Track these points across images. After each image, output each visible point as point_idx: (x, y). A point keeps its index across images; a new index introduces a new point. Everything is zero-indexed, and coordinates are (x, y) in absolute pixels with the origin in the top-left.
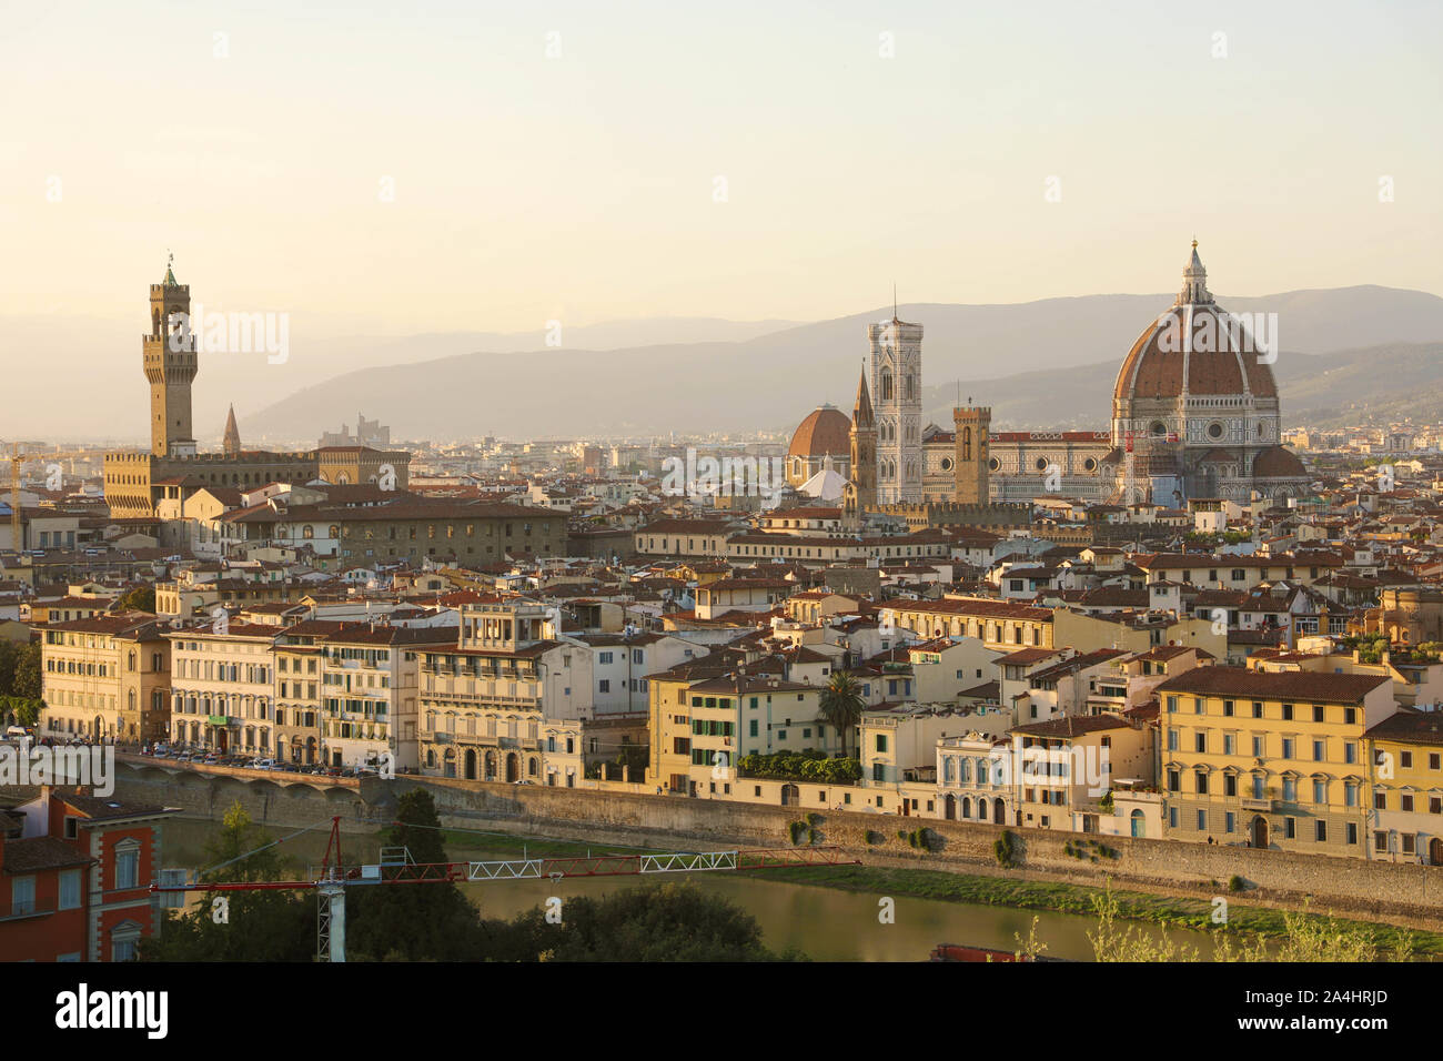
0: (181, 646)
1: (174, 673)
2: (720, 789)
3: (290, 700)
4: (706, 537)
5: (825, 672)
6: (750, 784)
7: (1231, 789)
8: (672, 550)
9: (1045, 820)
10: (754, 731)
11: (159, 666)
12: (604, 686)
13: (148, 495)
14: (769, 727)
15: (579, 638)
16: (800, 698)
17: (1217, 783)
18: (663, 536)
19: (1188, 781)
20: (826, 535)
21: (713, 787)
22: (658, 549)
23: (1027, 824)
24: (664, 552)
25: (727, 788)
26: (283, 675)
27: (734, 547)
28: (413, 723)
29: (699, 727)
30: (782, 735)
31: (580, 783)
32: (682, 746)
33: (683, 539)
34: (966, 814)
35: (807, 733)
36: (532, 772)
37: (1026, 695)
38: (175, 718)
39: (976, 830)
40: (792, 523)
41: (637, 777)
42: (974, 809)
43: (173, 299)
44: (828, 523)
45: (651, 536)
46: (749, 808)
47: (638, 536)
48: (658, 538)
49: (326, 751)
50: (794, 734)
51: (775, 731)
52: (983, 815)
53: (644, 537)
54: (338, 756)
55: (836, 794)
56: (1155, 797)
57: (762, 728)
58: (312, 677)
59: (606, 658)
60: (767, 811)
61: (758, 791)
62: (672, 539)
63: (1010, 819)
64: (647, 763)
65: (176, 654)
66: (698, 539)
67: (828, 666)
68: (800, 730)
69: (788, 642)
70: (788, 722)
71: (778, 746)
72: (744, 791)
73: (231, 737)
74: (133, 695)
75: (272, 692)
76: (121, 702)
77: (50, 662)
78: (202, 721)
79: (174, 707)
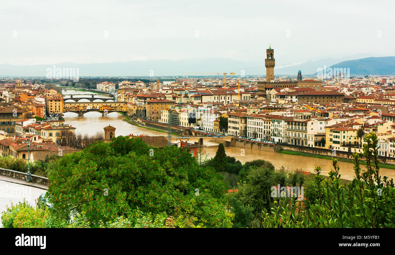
0: (249, 119)
1: (248, 124)
2: (338, 148)
3: (266, 130)
4: (370, 100)
5: (360, 127)
6: (343, 148)
10: (344, 137)
11: (246, 122)
12: (321, 128)
14: (347, 137)
15: (316, 119)
16: (354, 132)
18: (362, 99)
21: (336, 148)
22: (361, 102)
23: (390, 156)
24: (362, 102)
25: (339, 148)
26: (265, 125)
27: (375, 102)
28: (286, 134)
29: (334, 137)
30: (350, 139)
31: (314, 146)
32: (331, 140)
34: (380, 154)
36: (306, 144)
38: (248, 132)
41: (324, 146)
45: (360, 99)
46: (341, 152)
47: (357, 99)
49: (272, 139)
50: (353, 139)
51: (348, 138)
52: (383, 154)
53: (358, 99)
54: (274, 139)
55: (357, 150)
57: (346, 137)
58: (269, 125)
59: (320, 123)
60: (345, 153)
61: (344, 149)
63: (387, 155)
64: (325, 143)
65: (248, 120)
66: (368, 100)
67: (361, 126)
68: (354, 138)
70: (351, 136)
71: (349, 141)
73: (256, 135)
74: (241, 127)
75: (263, 127)
76: (240, 129)
77: (229, 121)
78: (252, 132)
79: (248, 130)
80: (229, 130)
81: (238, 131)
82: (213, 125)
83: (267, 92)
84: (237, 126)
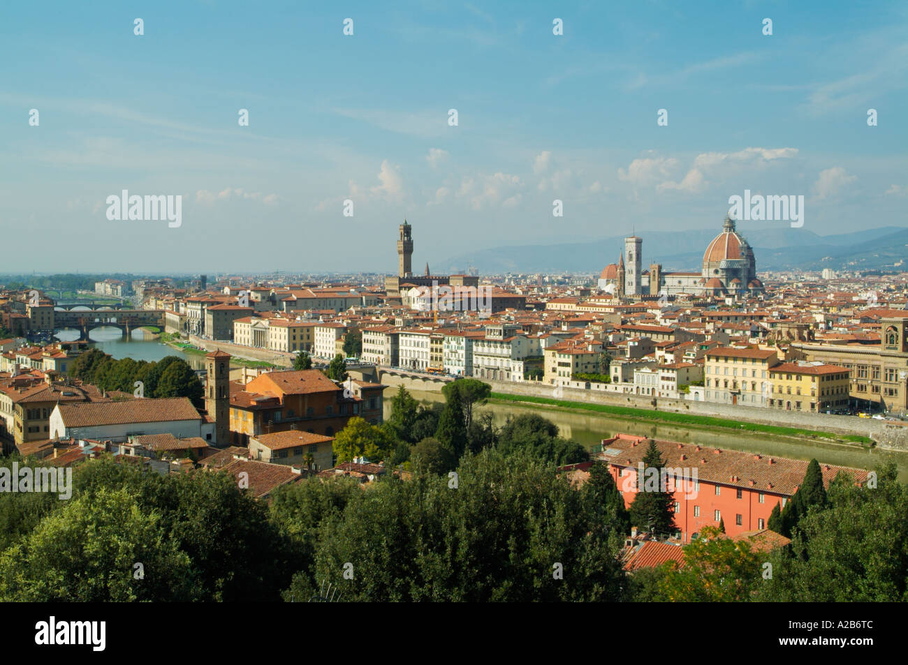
0: (402, 336)
1: (400, 344)
2: (566, 383)
3: (434, 354)
4: (569, 304)
6: (575, 382)
7: (726, 386)
8: (559, 309)
9: (668, 395)
10: (577, 366)
11: (396, 342)
13: (398, 289)
14: (582, 364)
15: (524, 336)
16: (592, 355)
17: (721, 384)
18: (556, 304)
19: (713, 383)
20: (608, 304)
21: (564, 383)
23: (662, 396)
25: (568, 383)
26: (432, 345)
27: (578, 307)
28: (471, 361)
29: (560, 364)
30: (586, 367)
31: (522, 381)
32: (554, 370)
33: (562, 305)
34: (643, 392)
35: (594, 367)
36: (508, 377)
37: (663, 356)
38: (400, 358)
39: (645, 398)
40: (597, 300)
41: (540, 379)
42: (646, 391)
43: (407, 230)
44: (608, 300)
45: (552, 304)
46: (575, 390)
47: (548, 303)
48: (554, 304)
49: (445, 369)
50: (590, 367)
51: (584, 366)
52: (648, 393)
53: (550, 304)
54: (449, 369)
55: (602, 386)
56: (702, 388)
57: (580, 365)
58: (441, 346)
60: (580, 391)
61: (578, 384)
62: (559, 305)
63: (657, 395)
64: (543, 375)
65: (401, 338)
68: (592, 366)
69: (589, 338)
71: (585, 370)
72: (574, 384)
73: (417, 363)
74: (388, 351)
75: (429, 350)
76: (385, 353)
77: (365, 340)
78: (408, 359)
79: (400, 354)
80: (364, 354)
81: (382, 357)
82: (334, 346)
83: (403, 292)
84: (381, 348)
